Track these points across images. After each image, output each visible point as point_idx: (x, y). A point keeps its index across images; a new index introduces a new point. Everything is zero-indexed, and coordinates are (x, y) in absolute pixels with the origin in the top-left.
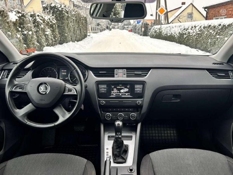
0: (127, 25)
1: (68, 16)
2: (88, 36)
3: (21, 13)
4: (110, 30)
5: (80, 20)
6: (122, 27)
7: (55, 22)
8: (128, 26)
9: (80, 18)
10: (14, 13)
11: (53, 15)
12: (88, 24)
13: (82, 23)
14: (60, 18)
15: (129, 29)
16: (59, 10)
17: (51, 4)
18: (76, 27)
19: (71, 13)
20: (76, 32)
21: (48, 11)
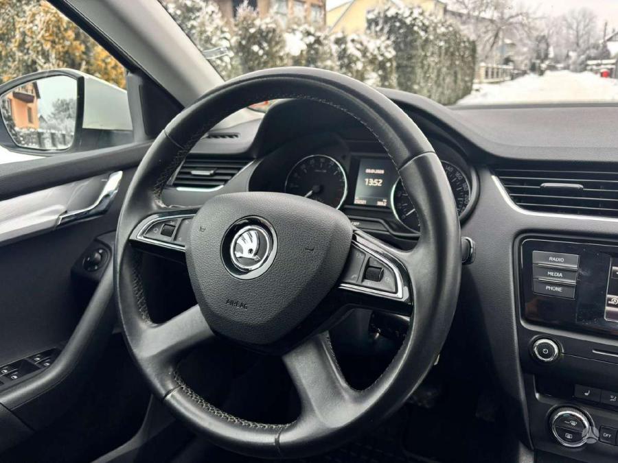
0: (595, 59)
1: (427, 40)
2: (473, 93)
3: (313, 35)
4: (542, 73)
5: (458, 50)
6: (581, 64)
7: (391, 53)
8: (599, 61)
9: (459, 43)
10: (299, 35)
11: (388, 38)
12: (480, 59)
13: (463, 57)
14: (405, 45)
15: (602, 71)
16: (405, 23)
17: (388, 10)
18: (444, 66)
19: (435, 29)
20: (444, 79)
21: (378, 28)
